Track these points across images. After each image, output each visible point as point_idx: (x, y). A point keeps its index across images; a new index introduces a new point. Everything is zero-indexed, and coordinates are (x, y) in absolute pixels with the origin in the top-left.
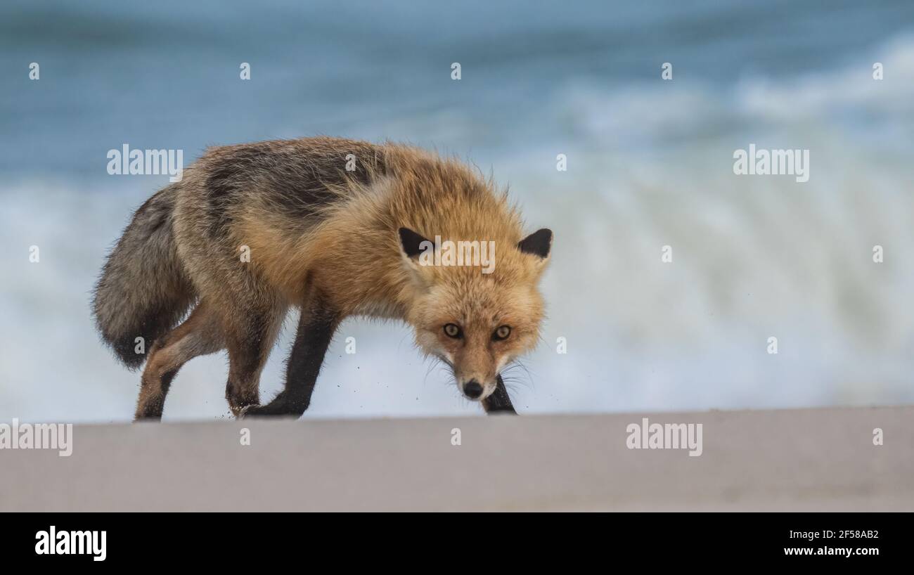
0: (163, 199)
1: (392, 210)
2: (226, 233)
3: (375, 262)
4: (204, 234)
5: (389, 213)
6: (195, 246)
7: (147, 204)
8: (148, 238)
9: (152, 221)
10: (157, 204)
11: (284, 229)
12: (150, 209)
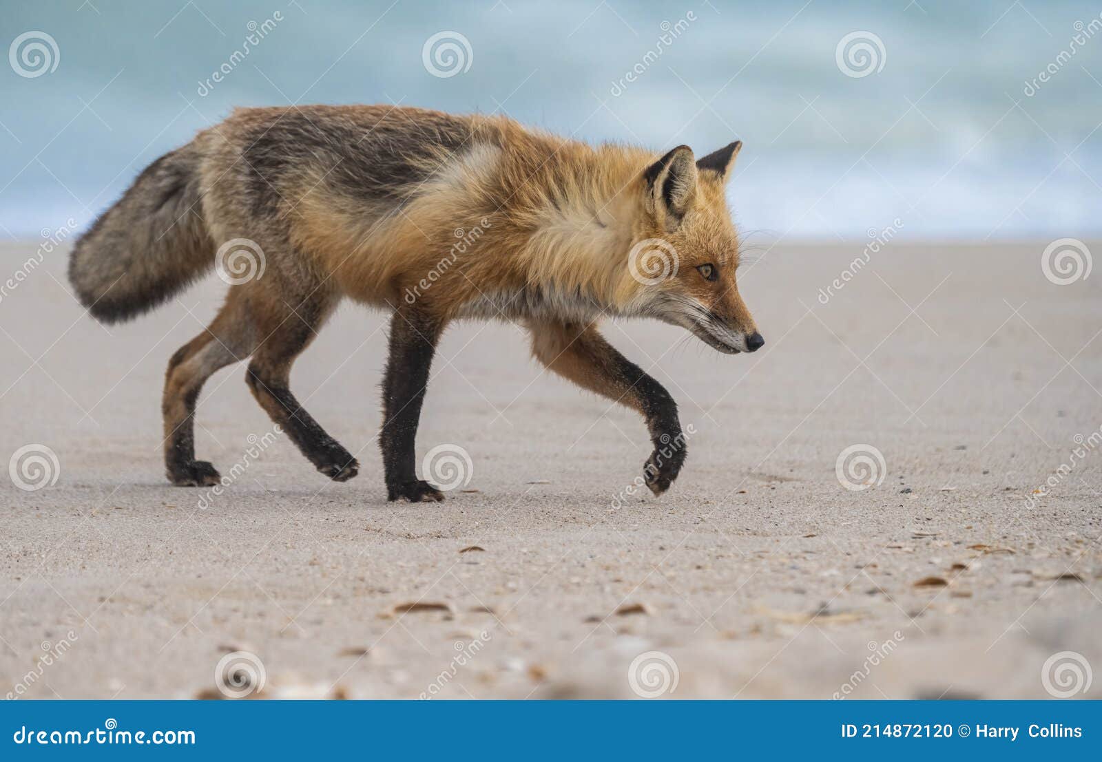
0: (177, 162)
1: (504, 185)
2: (274, 210)
3: (490, 252)
4: (243, 211)
5: (500, 189)
6: (233, 225)
7: (157, 165)
8: (159, 207)
9: (165, 187)
10: (169, 168)
11: (352, 214)
12: (161, 173)
